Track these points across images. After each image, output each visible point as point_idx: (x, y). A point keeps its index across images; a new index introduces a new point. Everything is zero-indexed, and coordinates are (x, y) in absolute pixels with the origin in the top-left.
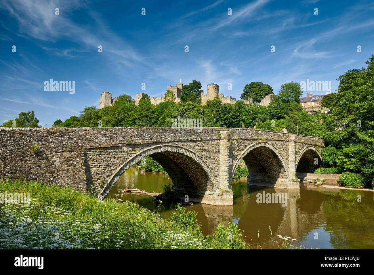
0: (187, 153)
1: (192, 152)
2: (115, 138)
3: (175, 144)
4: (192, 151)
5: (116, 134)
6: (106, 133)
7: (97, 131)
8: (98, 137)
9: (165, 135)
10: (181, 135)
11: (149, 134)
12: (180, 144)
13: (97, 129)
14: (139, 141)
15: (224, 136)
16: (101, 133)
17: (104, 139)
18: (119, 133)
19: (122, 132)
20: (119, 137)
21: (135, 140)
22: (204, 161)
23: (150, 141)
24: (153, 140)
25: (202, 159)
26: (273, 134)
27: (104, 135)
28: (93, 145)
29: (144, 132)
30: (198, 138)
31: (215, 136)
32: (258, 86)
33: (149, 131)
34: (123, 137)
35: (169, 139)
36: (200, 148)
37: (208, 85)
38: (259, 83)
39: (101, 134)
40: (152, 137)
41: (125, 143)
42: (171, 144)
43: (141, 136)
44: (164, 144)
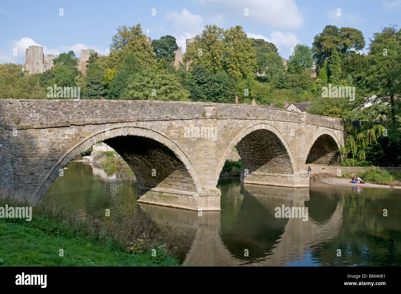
0: (158, 138)
1: (165, 137)
2: (55, 115)
4: (164, 134)
5: (55, 109)
6: (41, 107)
7: (28, 104)
8: (30, 113)
9: (126, 112)
10: (150, 112)
11: (104, 111)
12: (148, 125)
13: (27, 101)
14: (89, 120)
15: (210, 115)
16: (34, 107)
17: (38, 116)
18: (60, 108)
19: (64, 107)
20: (61, 113)
21: (83, 119)
22: (182, 149)
23: (105, 120)
24: (109, 119)
25: (178, 146)
26: (277, 113)
27: (38, 111)
30: (173, 117)
31: (197, 115)
32: (258, 43)
33: (103, 106)
34: (65, 113)
35: (132, 117)
36: (176, 130)
37: (187, 40)
38: (260, 39)
39: (33, 109)
40: (108, 115)
42: (134, 124)
43: (92, 113)
44: (125, 124)
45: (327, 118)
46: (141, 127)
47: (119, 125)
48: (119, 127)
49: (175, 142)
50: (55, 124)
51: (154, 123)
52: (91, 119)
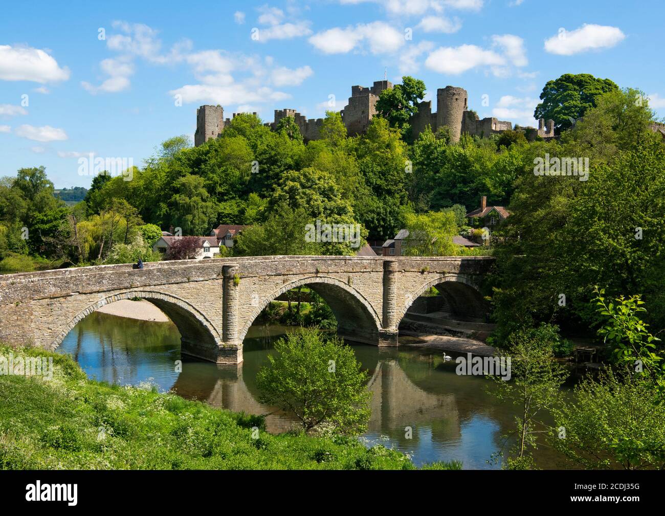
0: (166, 299)
1: (175, 298)
2: (67, 287)
3: (148, 289)
4: (174, 295)
5: (67, 283)
6: (56, 282)
9: (132, 279)
10: (158, 278)
11: (110, 280)
12: (155, 288)
14: (96, 289)
16: (51, 283)
17: (53, 289)
18: (72, 281)
19: (75, 280)
20: (72, 285)
21: (91, 288)
22: (196, 307)
23: (111, 288)
24: (115, 286)
25: (191, 305)
27: (54, 285)
28: (42, 295)
29: (103, 278)
30: (184, 280)
34: (76, 285)
35: (138, 283)
36: (188, 291)
37: (439, 90)
39: (51, 284)
40: (114, 283)
41: (79, 292)
42: (141, 289)
43: (99, 283)
44: (131, 290)
45: (452, 262)
46: (148, 290)
47: (124, 291)
48: (124, 292)
49: (187, 301)
50: (68, 293)
51: (163, 287)
52: (98, 288)
